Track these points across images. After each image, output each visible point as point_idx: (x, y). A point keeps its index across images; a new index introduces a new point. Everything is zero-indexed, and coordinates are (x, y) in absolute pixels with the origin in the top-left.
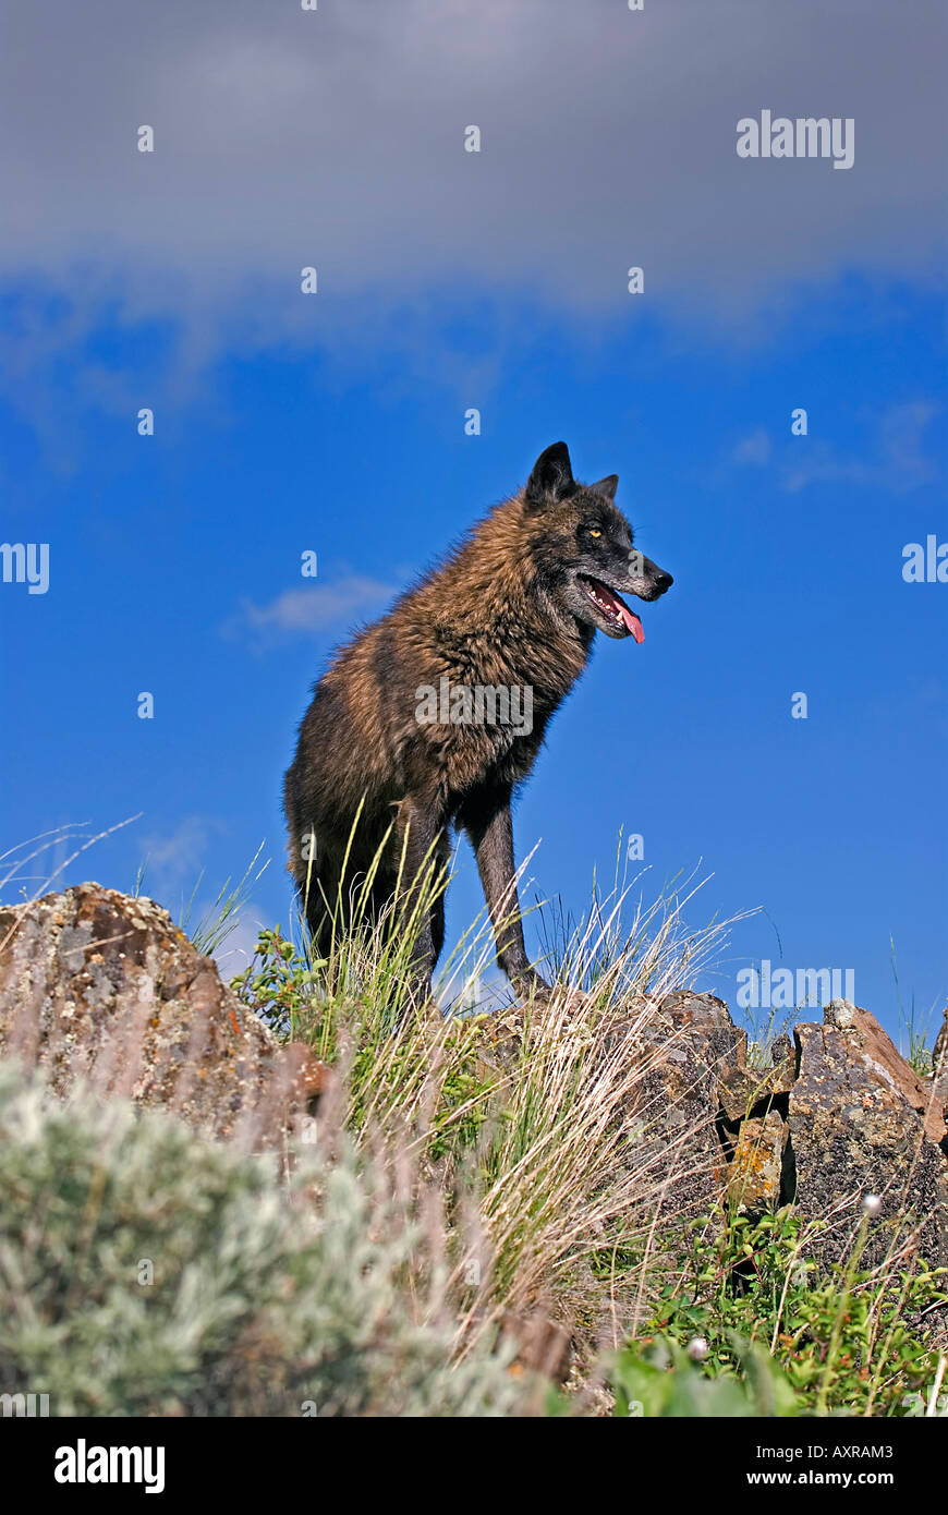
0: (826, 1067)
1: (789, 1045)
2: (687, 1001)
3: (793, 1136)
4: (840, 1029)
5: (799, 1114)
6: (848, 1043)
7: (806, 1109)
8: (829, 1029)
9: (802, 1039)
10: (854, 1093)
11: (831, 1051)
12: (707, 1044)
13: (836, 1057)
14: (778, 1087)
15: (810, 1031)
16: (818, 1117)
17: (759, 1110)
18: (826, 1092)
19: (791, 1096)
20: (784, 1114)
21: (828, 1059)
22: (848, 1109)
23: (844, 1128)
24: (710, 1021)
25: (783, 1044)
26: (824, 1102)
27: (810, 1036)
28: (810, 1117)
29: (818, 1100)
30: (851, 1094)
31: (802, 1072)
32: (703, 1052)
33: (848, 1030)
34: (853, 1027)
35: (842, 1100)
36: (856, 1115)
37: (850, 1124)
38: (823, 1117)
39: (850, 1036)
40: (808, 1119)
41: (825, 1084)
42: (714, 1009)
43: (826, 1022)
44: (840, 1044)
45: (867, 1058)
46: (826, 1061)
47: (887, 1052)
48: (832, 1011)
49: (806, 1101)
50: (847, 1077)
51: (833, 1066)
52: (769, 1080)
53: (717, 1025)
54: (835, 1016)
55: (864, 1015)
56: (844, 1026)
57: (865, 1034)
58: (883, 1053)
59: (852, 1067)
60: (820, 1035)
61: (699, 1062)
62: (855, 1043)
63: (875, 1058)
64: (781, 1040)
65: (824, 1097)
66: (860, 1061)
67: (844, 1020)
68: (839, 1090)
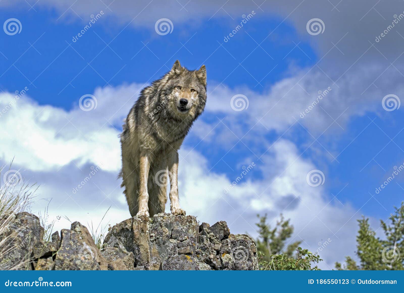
0: (70, 245)
1: (58, 234)
2: (26, 216)
3: (56, 267)
4: (76, 232)
5: (59, 259)
6: (79, 238)
7: (62, 258)
8: (73, 232)
9: (63, 234)
11: (73, 239)
12: (31, 231)
13: (74, 242)
14: (53, 249)
15: (66, 232)
16: (65, 261)
17: (46, 256)
18: (69, 253)
19: (57, 253)
20: (54, 258)
21: (71, 242)
22: (76, 260)
23: (74, 266)
24: (33, 223)
25: (56, 234)
26: (68, 256)
27: (66, 234)
28: (63, 261)
29: (66, 256)
30: (77, 255)
31: (62, 245)
32: (29, 234)
33: (79, 233)
34: (80, 232)
35: (74, 257)
36: (78, 262)
37: (76, 265)
38: (67, 262)
39: (79, 235)
40: (62, 262)
41: (69, 250)
42: (35, 220)
43: (72, 229)
44: (76, 237)
45: (84, 243)
46: (70, 243)
47: (91, 241)
48: (74, 225)
49: (62, 255)
50: (77, 249)
51: (72, 244)
52: (50, 246)
53: (35, 226)
54: (75, 227)
55: (84, 229)
56: (77, 231)
57: (84, 235)
58: (89, 242)
59: (79, 246)
60: (69, 233)
61: (27, 237)
62: (80, 238)
63: (87, 244)
64: (55, 233)
65: (68, 255)
66: (82, 244)
67: (78, 229)
68: (74, 254)
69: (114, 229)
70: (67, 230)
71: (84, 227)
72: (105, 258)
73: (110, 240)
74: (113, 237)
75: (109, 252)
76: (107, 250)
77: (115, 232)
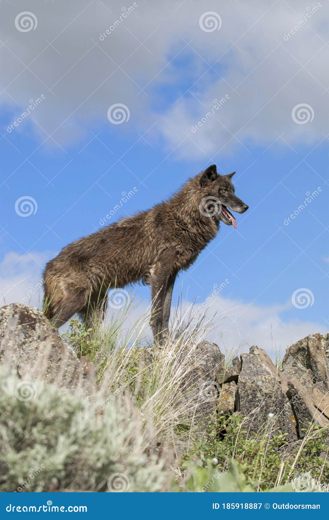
0: (250, 367)
1: (238, 360)
2: (206, 345)
3: (239, 389)
4: (255, 355)
5: (241, 382)
6: (258, 360)
7: (244, 381)
8: (252, 355)
9: (243, 358)
10: (259, 376)
11: (252, 362)
12: (212, 359)
13: (254, 364)
14: (235, 373)
15: (246, 356)
16: (247, 384)
17: (228, 381)
18: (250, 376)
19: (239, 377)
20: (236, 382)
21: (251, 365)
22: (257, 381)
23: (256, 387)
24: (213, 351)
25: (236, 360)
26: (249, 379)
27: (246, 358)
28: (245, 383)
29: (247, 378)
30: (258, 377)
31: (243, 369)
32: (211, 362)
33: (257, 356)
34: (259, 355)
35: (255, 378)
36: (260, 383)
37: (258, 386)
38: (249, 384)
39: (258, 358)
40: (244, 384)
41: (250, 373)
42: (215, 348)
43: (251, 353)
44: (255, 360)
45: (263, 365)
46: (251, 366)
47: (269, 363)
49: (244, 378)
50: (257, 371)
51: (252, 367)
52: (232, 371)
53: (215, 353)
54: (253, 351)
55: (262, 351)
56: (256, 354)
57: (263, 357)
58: (268, 363)
59: (259, 368)
60: (249, 357)
61: (209, 364)
62: (259, 360)
63: (266, 365)
64: (236, 358)
65: (250, 377)
66: (261, 366)
67: (256, 352)
68: (255, 375)
69: (291, 350)
70: (246, 354)
71: (262, 350)
72: (285, 377)
73: (288, 360)
74: (291, 357)
75: (289, 372)
76: (286, 370)
77: (292, 352)
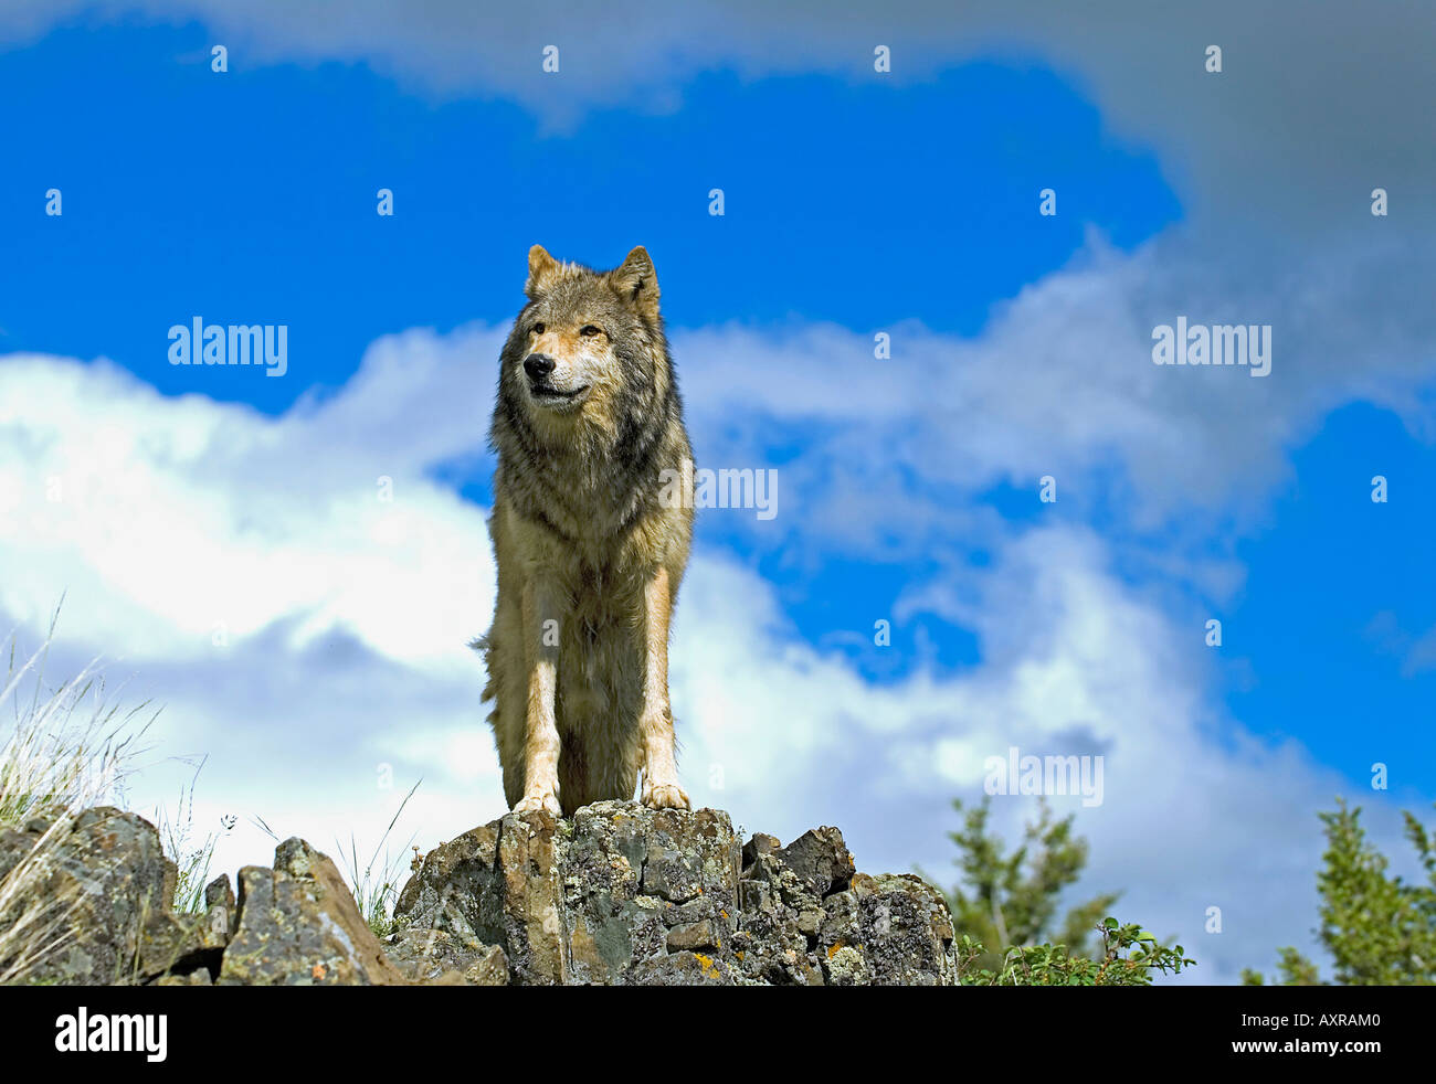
0: (273, 922)
1: (228, 887)
2: (111, 821)
4: (294, 875)
6: (303, 896)
7: (243, 972)
8: (282, 876)
9: (247, 885)
10: (304, 959)
11: (281, 904)
12: (129, 877)
13: (287, 912)
14: (211, 941)
15: (259, 876)
17: (184, 966)
18: (269, 955)
19: (227, 954)
20: (215, 973)
21: (277, 914)
22: (295, 978)
24: (136, 847)
25: (221, 886)
26: (265, 966)
27: (256, 883)
28: (247, 982)
29: (258, 963)
30: (299, 960)
31: (243, 925)
32: (123, 886)
33: (303, 879)
34: (309, 875)
35: (288, 966)
39: (305, 887)
41: (270, 944)
42: (142, 836)
43: (278, 867)
44: (293, 896)
45: (324, 916)
46: (274, 915)
47: (347, 909)
48: (286, 853)
49: (246, 963)
50: (298, 938)
51: (281, 921)
52: (201, 930)
53: (144, 856)
54: (289, 859)
55: (323, 863)
56: (297, 872)
57: (324, 885)
58: (342, 912)
59: (305, 926)
60: (270, 882)
61: (117, 897)
62: (310, 897)
63: (333, 918)
64: (218, 880)
65: (267, 959)
66: (315, 920)
67: (299, 865)
68: (287, 955)
69: (432, 864)
70: (262, 870)
71: (321, 857)
72: (401, 968)
73: (419, 904)
74: (429, 892)
75: (415, 947)
76: (407, 940)
77: (437, 875)
